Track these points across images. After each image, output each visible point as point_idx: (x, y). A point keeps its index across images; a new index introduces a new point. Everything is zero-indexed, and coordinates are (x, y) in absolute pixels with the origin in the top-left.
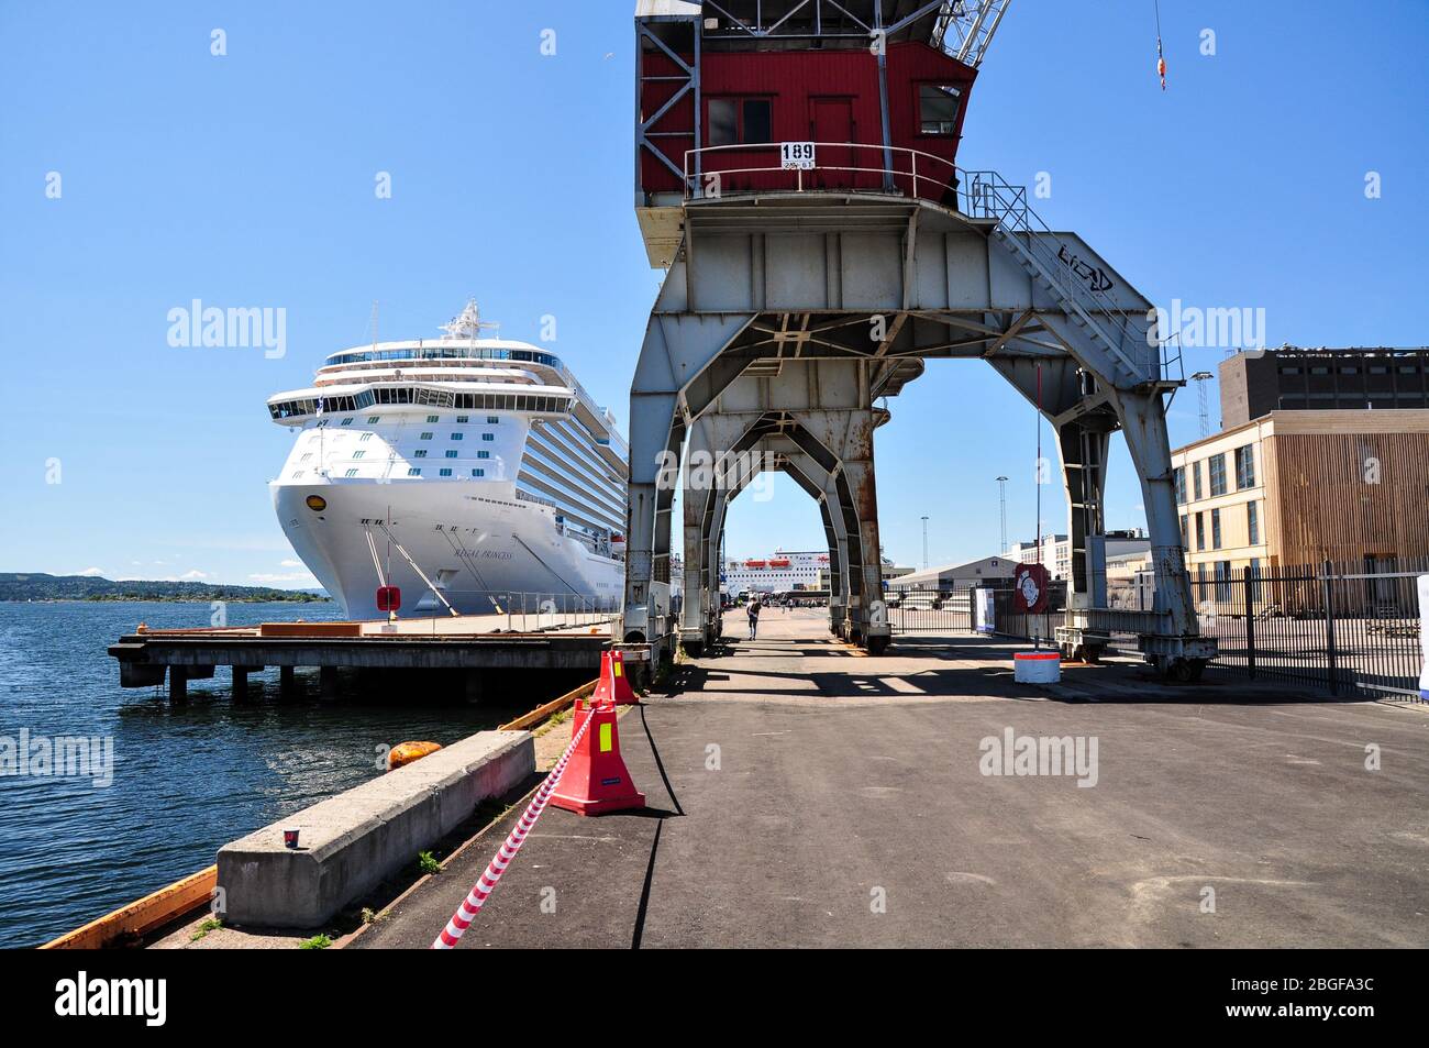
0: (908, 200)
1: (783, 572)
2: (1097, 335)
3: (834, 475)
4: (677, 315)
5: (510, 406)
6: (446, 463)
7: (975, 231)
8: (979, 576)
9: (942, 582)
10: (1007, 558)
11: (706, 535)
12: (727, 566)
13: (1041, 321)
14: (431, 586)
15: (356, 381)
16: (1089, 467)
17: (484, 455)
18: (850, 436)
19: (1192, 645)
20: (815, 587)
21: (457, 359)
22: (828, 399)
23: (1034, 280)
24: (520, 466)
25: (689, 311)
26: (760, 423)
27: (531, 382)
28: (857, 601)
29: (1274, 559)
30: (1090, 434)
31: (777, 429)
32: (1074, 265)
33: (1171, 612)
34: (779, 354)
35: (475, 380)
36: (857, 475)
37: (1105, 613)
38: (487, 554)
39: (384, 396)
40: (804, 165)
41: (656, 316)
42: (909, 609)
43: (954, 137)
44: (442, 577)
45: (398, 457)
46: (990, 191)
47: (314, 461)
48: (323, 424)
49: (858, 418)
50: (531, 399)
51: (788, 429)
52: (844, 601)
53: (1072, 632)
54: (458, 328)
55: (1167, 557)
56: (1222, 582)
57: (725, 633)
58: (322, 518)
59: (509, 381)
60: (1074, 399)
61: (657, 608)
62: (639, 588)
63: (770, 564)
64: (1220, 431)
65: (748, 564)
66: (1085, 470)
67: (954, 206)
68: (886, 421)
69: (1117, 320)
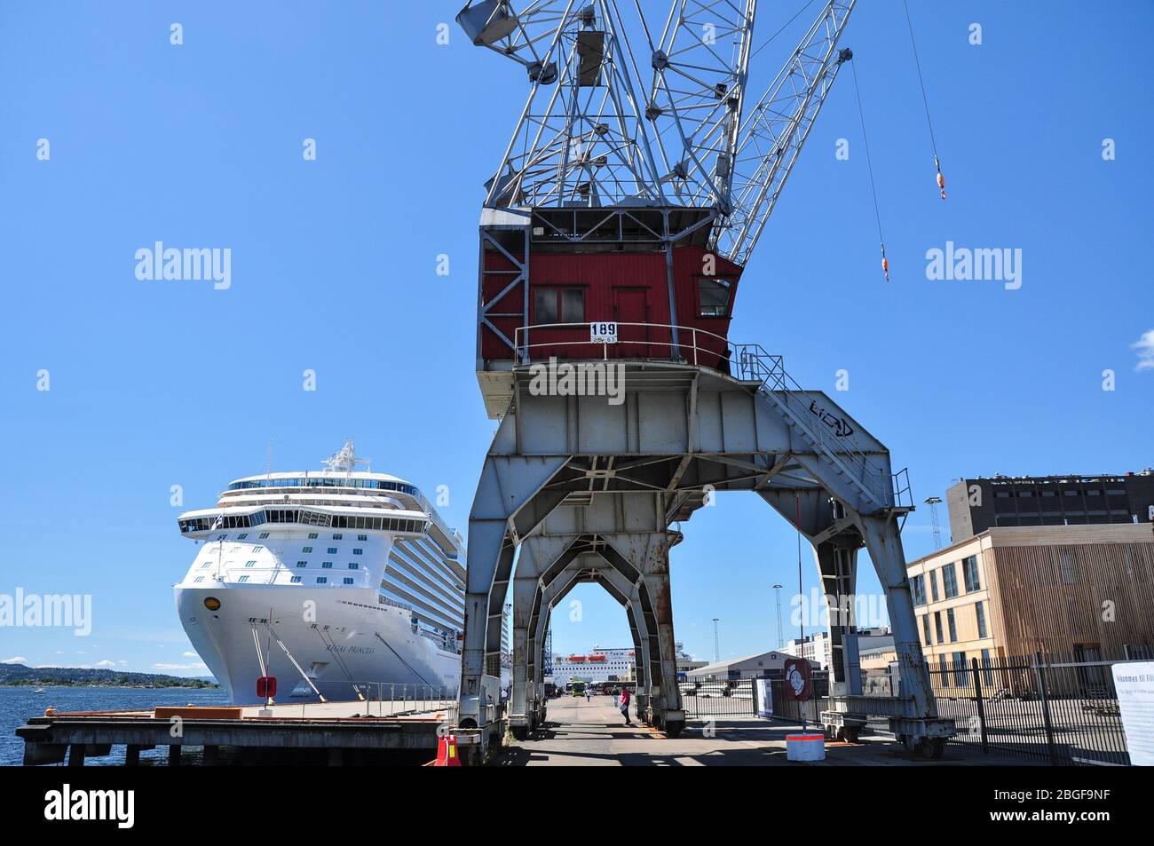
0: (690, 367)
1: (600, 666)
2: (842, 472)
3: (637, 586)
4: (508, 457)
5: (377, 527)
6: (323, 573)
7: (743, 391)
8: (761, 668)
9: (731, 673)
10: (784, 652)
11: (532, 636)
12: (554, 661)
13: (798, 460)
14: (304, 675)
15: (251, 504)
16: (842, 577)
17: (354, 566)
18: (649, 554)
19: (933, 726)
20: (627, 678)
21: (335, 488)
22: (631, 524)
23: (791, 428)
24: (383, 576)
25: (517, 454)
26: (577, 543)
27: (394, 507)
28: (657, 691)
29: (1001, 650)
30: (842, 551)
31: (591, 548)
32: (822, 416)
33: (914, 697)
34: (591, 488)
35: (349, 505)
36: (656, 586)
37: (861, 699)
38: (353, 649)
39: (274, 516)
40: (609, 340)
41: (491, 457)
42: (704, 697)
43: (726, 318)
44: (315, 668)
45: (282, 567)
46: (754, 360)
47: (214, 567)
48: (222, 538)
49: (656, 539)
50: (395, 521)
51: (599, 548)
52: (647, 691)
53: (835, 716)
54: (337, 462)
55: (908, 651)
56: (959, 671)
57: (549, 718)
58: (216, 617)
59: (377, 505)
60: (828, 523)
61: (487, 698)
62: (473, 682)
63: (589, 659)
64: (950, 544)
65: (570, 659)
66: (839, 580)
67: (728, 372)
68: (679, 542)
69: (858, 459)
